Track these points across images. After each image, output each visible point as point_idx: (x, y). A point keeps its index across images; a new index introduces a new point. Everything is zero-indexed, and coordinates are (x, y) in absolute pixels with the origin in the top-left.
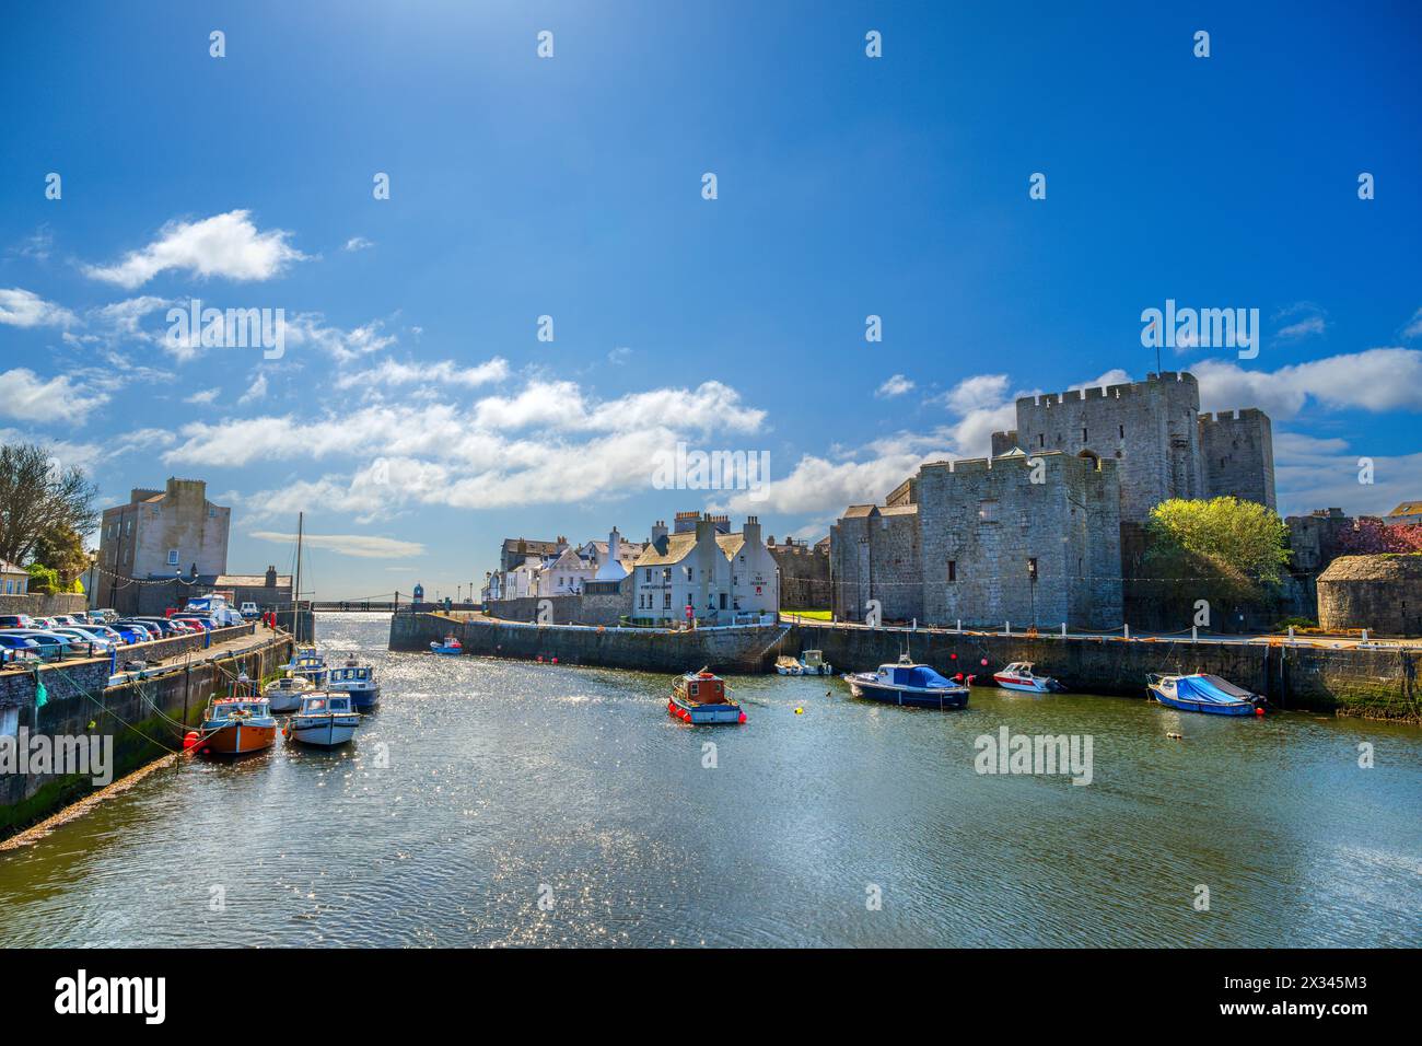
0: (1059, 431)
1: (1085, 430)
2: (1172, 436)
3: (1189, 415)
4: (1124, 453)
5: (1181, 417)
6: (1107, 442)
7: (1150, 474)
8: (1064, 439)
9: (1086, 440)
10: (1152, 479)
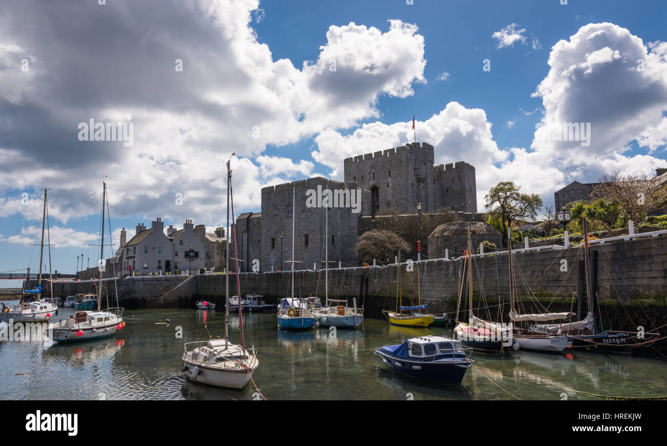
0: (363, 175)
1: (374, 174)
2: (417, 176)
3: (426, 164)
4: (390, 185)
5: (421, 166)
6: (383, 179)
7: (402, 195)
8: (364, 178)
9: (374, 179)
10: (402, 198)
